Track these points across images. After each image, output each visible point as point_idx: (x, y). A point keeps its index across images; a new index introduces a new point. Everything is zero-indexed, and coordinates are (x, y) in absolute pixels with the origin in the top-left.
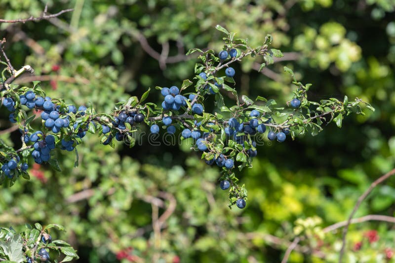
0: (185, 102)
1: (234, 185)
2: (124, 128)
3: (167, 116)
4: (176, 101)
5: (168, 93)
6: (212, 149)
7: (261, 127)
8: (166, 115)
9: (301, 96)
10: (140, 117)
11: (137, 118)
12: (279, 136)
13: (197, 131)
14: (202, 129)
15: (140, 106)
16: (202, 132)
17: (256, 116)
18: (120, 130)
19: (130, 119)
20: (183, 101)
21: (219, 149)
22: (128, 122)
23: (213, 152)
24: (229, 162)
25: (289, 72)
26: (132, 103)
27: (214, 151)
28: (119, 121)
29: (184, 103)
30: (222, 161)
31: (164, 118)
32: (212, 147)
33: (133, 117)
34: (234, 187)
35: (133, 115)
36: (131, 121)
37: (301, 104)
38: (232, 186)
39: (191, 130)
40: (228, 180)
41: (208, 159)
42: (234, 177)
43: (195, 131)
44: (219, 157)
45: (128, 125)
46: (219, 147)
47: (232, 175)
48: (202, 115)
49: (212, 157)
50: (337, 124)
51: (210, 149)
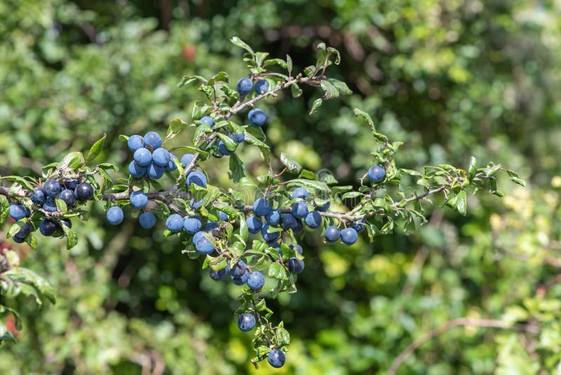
0: (173, 164)
1: (264, 322)
2: (53, 209)
3: (139, 189)
4: (155, 159)
5: (140, 144)
6: (223, 250)
7: (312, 217)
8: (136, 188)
9: (386, 160)
10: (85, 188)
11: (80, 192)
12: (346, 235)
13: (194, 217)
14: (204, 213)
15: (87, 168)
16: (203, 219)
17: (304, 197)
18: (47, 213)
19: (67, 193)
20: (168, 160)
21: (236, 251)
22: (64, 199)
23: (224, 256)
24: (256, 277)
25: (364, 117)
26: (71, 163)
27: (227, 253)
28: (45, 195)
29: (171, 165)
30: (242, 275)
31: (132, 195)
32: (223, 246)
33: (73, 190)
34: (263, 327)
35: (72, 185)
36: (70, 196)
37: (385, 176)
38: (260, 326)
39: (183, 217)
40: (252, 313)
41: (215, 268)
42: (264, 307)
43: (191, 217)
44: (237, 265)
45: (61, 204)
46: (236, 249)
47: (260, 303)
48: (203, 186)
49: (223, 264)
50: (459, 208)
51: (220, 250)
